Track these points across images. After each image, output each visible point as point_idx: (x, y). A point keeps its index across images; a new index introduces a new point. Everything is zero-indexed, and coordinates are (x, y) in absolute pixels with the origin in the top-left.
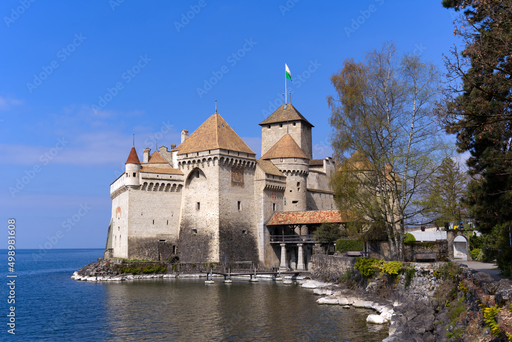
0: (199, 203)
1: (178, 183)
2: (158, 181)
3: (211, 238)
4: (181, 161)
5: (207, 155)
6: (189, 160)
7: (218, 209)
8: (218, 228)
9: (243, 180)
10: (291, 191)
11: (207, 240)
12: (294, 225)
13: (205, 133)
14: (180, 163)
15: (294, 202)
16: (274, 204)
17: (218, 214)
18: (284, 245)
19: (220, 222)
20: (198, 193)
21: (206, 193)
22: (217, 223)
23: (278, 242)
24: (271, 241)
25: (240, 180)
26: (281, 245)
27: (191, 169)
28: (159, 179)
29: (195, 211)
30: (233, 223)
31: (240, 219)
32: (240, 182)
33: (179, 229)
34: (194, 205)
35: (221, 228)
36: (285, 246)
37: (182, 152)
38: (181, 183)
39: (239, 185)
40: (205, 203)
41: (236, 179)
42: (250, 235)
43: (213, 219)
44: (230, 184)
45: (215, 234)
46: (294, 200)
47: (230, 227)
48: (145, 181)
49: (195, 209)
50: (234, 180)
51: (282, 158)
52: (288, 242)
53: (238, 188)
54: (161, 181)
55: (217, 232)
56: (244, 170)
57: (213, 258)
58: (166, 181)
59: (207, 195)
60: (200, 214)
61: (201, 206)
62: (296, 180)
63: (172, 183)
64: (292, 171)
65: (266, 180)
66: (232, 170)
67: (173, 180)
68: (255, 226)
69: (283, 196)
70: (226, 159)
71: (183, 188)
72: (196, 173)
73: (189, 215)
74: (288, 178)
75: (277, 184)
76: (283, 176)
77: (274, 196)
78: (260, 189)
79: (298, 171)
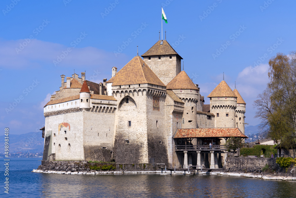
0: (130, 122)
1: (113, 107)
2: (101, 105)
3: (141, 147)
4: (115, 91)
5: (137, 87)
6: (122, 90)
7: (146, 126)
8: (147, 140)
9: (159, 105)
10: (187, 113)
12: (191, 138)
13: (132, 70)
15: (190, 121)
16: (177, 123)
17: (146, 130)
18: (187, 152)
19: (148, 136)
20: (129, 114)
21: (136, 115)
22: (146, 136)
23: (182, 150)
24: (176, 149)
25: (157, 105)
26: (184, 152)
27: (123, 97)
28: (102, 104)
29: (127, 127)
30: (155, 136)
31: (158, 133)
32: (157, 107)
33: (114, 140)
34: (127, 123)
35: (148, 140)
36: (188, 153)
37: (115, 84)
38: (115, 107)
39: (157, 109)
40: (135, 122)
41: (155, 105)
42: (163, 145)
43: (143, 133)
44: (152, 109)
45: (145, 143)
47: (153, 139)
48: (94, 105)
50: (154, 106)
51: (182, 89)
52: (190, 150)
53: (156, 111)
54: (103, 105)
55: (146, 143)
56: (160, 98)
57: (144, 160)
58: (106, 105)
59: (136, 116)
60: (131, 129)
61: (132, 124)
62: (191, 106)
63: (110, 107)
64: (188, 99)
65: (174, 106)
66: (153, 99)
67: (111, 104)
68: (166, 139)
69: (182, 117)
70: (151, 91)
71: (117, 110)
72: (126, 100)
73: (122, 130)
74: (185, 104)
75: (179, 109)
76: (182, 102)
77: (177, 117)
78: (169, 112)
79: (193, 99)
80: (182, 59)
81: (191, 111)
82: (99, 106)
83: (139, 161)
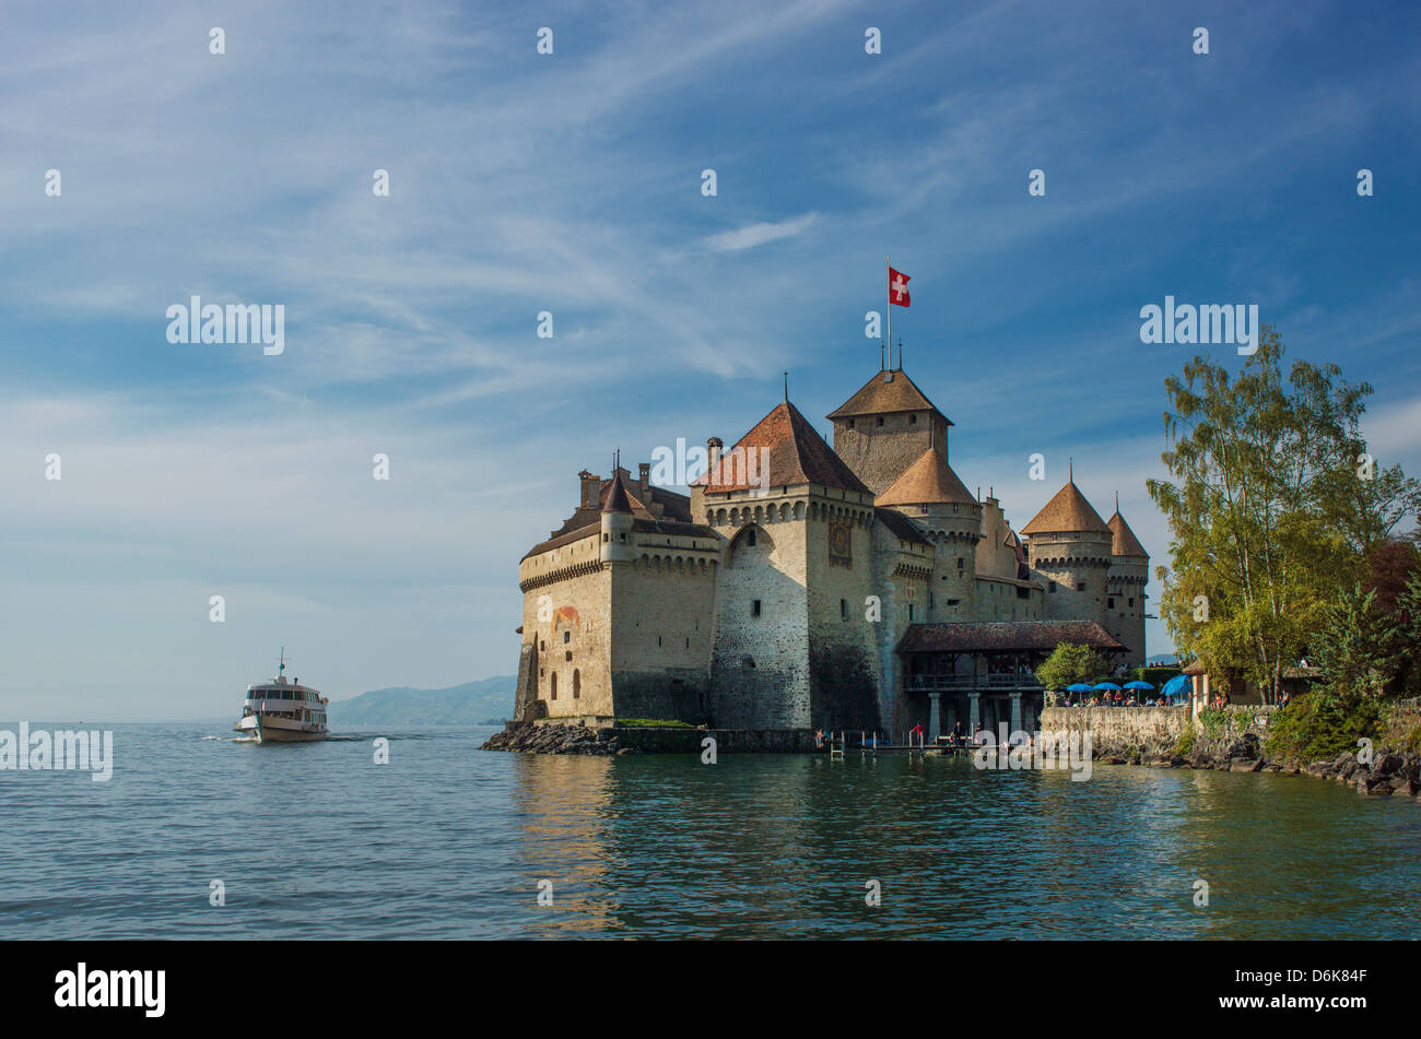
0: (757, 604)
1: (708, 557)
2: (670, 552)
3: (791, 678)
4: (715, 509)
5: (779, 496)
6: (733, 506)
7: (806, 614)
8: (807, 656)
9: (850, 550)
10: (944, 578)
11: (781, 680)
12: (953, 652)
14: (711, 511)
15: (951, 602)
16: (911, 606)
17: (806, 626)
18: (938, 695)
19: (812, 643)
20: (757, 580)
21: (774, 581)
22: (805, 643)
25: (843, 553)
26: (931, 695)
27: (739, 527)
28: (672, 548)
29: (750, 619)
30: (833, 646)
31: (847, 637)
32: (843, 556)
33: (711, 658)
34: (747, 606)
35: (813, 657)
36: (941, 699)
38: (715, 556)
39: (843, 563)
40: (773, 601)
41: (837, 551)
42: (865, 674)
43: (795, 638)
44: (826, 561)
45: (800, 668)
46: (951, 597)
47: (828, 656)
48: (643, 550)
49: (748, 614)
50: (834, 553)
51: (926, 504)
52: (947, 689)
53: (840, 570)
54: (675, 551)
55: (803, 664)
56: (852, 530)
57: (797, 719)
58: (685, 552)
59: (777, 583)
60: (760, 626)
61: (764, 609)
62: (955, 555)
63: (697, 556)
64: (947, 534)
65: (899, 552)
66: (830, 530)
67: (700, 550)
68: (872, 654)
69: (929, 589)
70: (820, 507)
71: (720, 568)
72: (746, 535)
73: (735, 626)
74: (938, 549)
75: (917, 563)
76: (927, 543)
77: (911, 588)
78: (883, 573)
79: (961, 533)
80: (953, 425)
81: (956, 571)
82: (663, 553)
83: (783, 721)
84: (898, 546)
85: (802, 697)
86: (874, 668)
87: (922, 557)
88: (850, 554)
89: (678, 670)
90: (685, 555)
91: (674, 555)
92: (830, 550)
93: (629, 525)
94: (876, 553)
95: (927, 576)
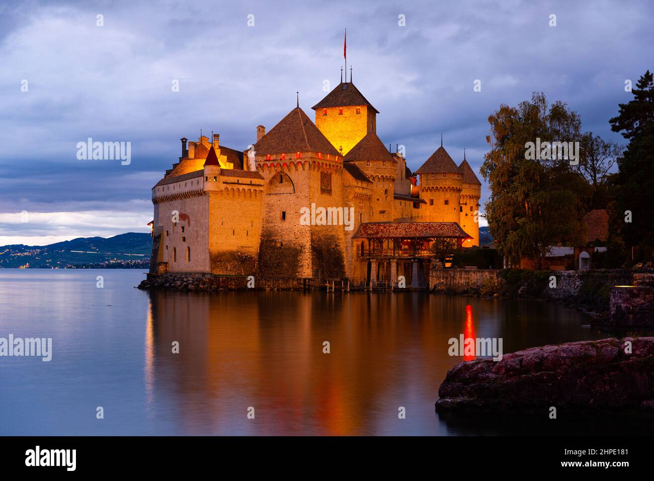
0: (284, 213)
1: (258, 189)
2: (239, 186)
3: (301, 251)
4: (262, 164)
5: (296, 157)
6: (271, 162)
8: (310, 241)
9: (331, 186)
10: (378, 200)
11: (296, 253)
13: (288, 131)
15: (381, 212)
16: (361, 214)
18: (375, 260)
19: (312, 234)
20: (283, 201)
21: (293, 202)
22: (308, 234)
23: (368, 257)
25: (328, 187)
26: (371, 260)
27: (273, 173)
28: (239, 184)
29: (280, 221)
30: (323, 235)
31: (329, 230)
32: (327, 189)
33: (259, 241)
34: (279, 215)
35: (312, 241)
36: (377, 263)
37: (261, 152)
38: (261, 188)
39: (327, 192)
40: (292, 212)
41: (324, 186)
42: (338, 249)
43: (304, 231)
44: (320, 192)
45: (306, 247)
46: (381, 209)
47: (320, 240)
48: (226, 185)
49: (279, 219)
50: (323, 187)
51: (369, 161)
52: (379, 257)
53: (326, 196)
55: (308, 245)
56: (332, 175)
57: (305, 273)
59: (294, 203)
60: (286, 225)
61: (287, 216)
62: (384, 187)
63: (252, 188)
64: (380, 177)
65: (356, 187)
66: (321, 176)
67: (254, 185)
68: (341, 239)
69: (370, 205)
70: (317, 164)
71: (264, 194)
72: (279, 177)
73: (272, 225)
74: (374, 184)
75: (365, 192)
76: (369, 181)
77: (361, 205)
78: (347, 197)
79: (387, 176)
80: (379, 113)
81: (384, 196)
82: (235, 187)
83: (297, 274)
84: (355, 184)
85: (307, 262)
86: (342, 246)
87: (366, 188)
88: (331, 188)
89: (243, 247)
90: (246, 187)
91: (241, 187)
92: (321, 186)
93: (218, 172)
94: (345, 187)
95: (369, 199)
